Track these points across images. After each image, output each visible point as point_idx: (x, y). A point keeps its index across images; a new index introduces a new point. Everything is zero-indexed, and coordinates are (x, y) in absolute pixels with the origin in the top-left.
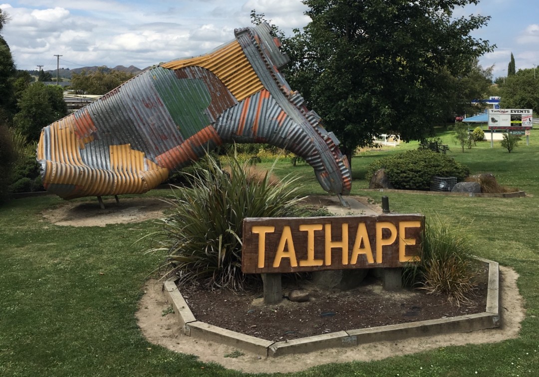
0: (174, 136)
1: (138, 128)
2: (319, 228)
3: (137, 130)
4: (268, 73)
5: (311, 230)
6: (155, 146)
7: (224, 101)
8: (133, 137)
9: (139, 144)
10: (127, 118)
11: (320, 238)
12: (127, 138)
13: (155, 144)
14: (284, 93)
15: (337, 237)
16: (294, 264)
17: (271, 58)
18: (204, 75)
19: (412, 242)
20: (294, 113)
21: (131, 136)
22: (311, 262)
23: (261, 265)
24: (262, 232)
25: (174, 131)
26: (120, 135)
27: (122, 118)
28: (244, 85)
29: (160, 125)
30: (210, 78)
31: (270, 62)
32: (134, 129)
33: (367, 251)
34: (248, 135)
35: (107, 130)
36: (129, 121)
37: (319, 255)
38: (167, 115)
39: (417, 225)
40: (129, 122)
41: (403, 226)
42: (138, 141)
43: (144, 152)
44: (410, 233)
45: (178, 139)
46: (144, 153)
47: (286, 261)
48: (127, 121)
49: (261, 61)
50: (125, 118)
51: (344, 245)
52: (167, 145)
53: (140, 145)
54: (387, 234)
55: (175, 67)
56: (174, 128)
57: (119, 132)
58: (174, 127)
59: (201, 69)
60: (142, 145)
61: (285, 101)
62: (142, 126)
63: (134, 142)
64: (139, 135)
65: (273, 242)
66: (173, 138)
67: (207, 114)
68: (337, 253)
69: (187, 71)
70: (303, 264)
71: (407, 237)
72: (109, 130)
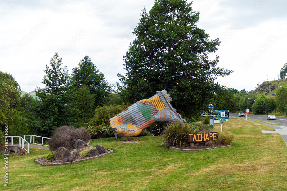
0: (143, 121)
2: (200, 134)
4: (167, 103)
5: (199, 134)
6: (139, 124)
7: (156, 111)
9: (134, 123)
11: (200, 136)
12: (131, 122)
14: (171, 109)
15: (203, 136)
16: (196, 141)
17: (168, 99)
19: (215, 136)
20: (174, 114)
22: (199, 140)
23: (191, 141)
24: (191, 135)
26: (129, 121)
27: (130, 116)
28: (160, 107)
29: (140, 118)
30: (152, 105)
31: (167, 100)
32: (133, 119)
33: (208, 138)
34: (162, 120)
37: (200, 139)
38: (142, 115)
39: (216, 133)
40: (132, 117)
41: (214, 134)
44: (215, 135)
45: (145, 122)
46: (136, 126)
47: (195, 140)
49: (165, 100)
51: (204, 137)
54: (211, 135)
55: (143, 102)
56: (144, 119)
59: (149, 103)
61: (171, 111)
62: (135, 118)
64: (134, 121)
65: (193, 136)
67: (152, 115)
68: (203, 139)
69: (146, 103)
70: (198, 140)
71: (214, 136)
72: (127, 120)
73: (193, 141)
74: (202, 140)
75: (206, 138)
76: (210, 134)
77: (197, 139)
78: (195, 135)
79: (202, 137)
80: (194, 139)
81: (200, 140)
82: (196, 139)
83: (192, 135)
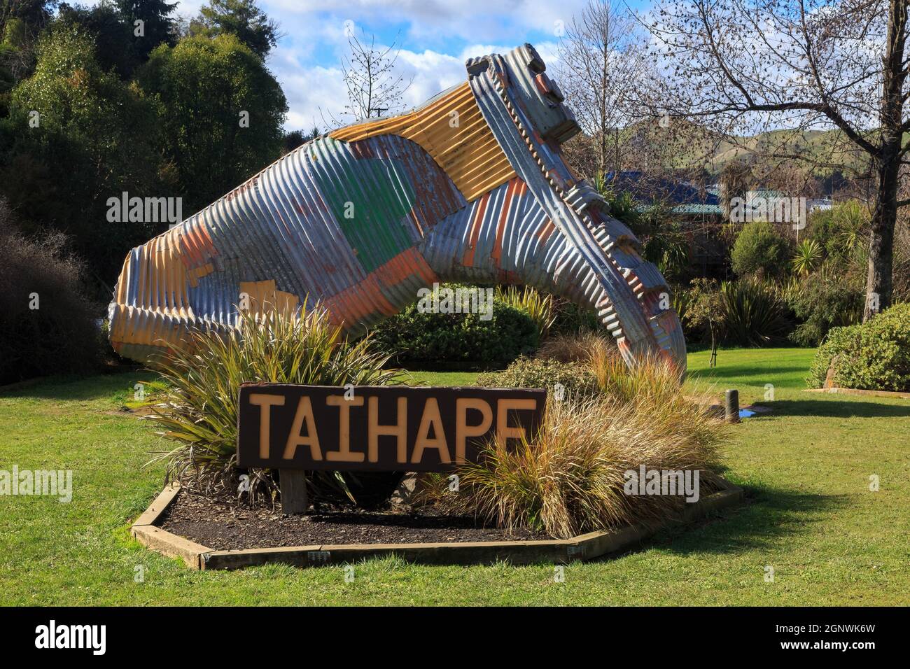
0: (347, 266)
1: (285, 251)
2: (359, 401)
3: (283, 255)
4: (522, 145)
6: (316, 284)
8: (279, 268)
9: (289, 280)
10: (267, 233)
12: (269, 269)
13: (314, 281)
16: (317, 456)
17: (529, 116)
18: (404, 151)
19: (520, 433)
21: (275, 266)
22: (345, 455)
23: (265, 453)
24: (265, 403)
25: (348, 259)
26: (257, 263)
27: (259, 234)
28: (479, 171)
29: (323, 246)
30: (415, 158)
31: (526, 122)
32: (279, 253)
33: (440, 443)
35: (235, 254)
36: (270, 238)
38: (334, 227)
40: (270, 241)
41: (505, 405)
42: (287, 274)
43: (298, 295)
44: (515, 418)
45: (354, 272)
46: (297, 297)
48: (266, 238)
49: (509, 122)
50: (263, 233)
51: (400, 431)
52: (336, 283)
53: (291, 282)
54: (474, 418)
55: (352, 137)
57: (254, 258)
58: (348, 252)
59: (399, 140)
60: (294, 282)
62: (292, 249)
63: (280, 276)
64: (287, 263)
66: (346, 271)
67: (406, 225)
69: (373, 145)
70: (332, 456)
71: (509, 424)
72: (238, 253)
73: (290, 454)
74: (374, 457)
75: (422, 442)
76: (463, 405)
77: (329, 440)
78: (305, 409)
79: (376, 430)
80: (295, 439)
81: (358, 457)
82: (313, 441)
83: (280, 401)
